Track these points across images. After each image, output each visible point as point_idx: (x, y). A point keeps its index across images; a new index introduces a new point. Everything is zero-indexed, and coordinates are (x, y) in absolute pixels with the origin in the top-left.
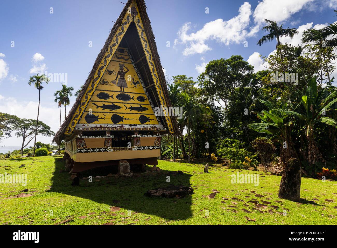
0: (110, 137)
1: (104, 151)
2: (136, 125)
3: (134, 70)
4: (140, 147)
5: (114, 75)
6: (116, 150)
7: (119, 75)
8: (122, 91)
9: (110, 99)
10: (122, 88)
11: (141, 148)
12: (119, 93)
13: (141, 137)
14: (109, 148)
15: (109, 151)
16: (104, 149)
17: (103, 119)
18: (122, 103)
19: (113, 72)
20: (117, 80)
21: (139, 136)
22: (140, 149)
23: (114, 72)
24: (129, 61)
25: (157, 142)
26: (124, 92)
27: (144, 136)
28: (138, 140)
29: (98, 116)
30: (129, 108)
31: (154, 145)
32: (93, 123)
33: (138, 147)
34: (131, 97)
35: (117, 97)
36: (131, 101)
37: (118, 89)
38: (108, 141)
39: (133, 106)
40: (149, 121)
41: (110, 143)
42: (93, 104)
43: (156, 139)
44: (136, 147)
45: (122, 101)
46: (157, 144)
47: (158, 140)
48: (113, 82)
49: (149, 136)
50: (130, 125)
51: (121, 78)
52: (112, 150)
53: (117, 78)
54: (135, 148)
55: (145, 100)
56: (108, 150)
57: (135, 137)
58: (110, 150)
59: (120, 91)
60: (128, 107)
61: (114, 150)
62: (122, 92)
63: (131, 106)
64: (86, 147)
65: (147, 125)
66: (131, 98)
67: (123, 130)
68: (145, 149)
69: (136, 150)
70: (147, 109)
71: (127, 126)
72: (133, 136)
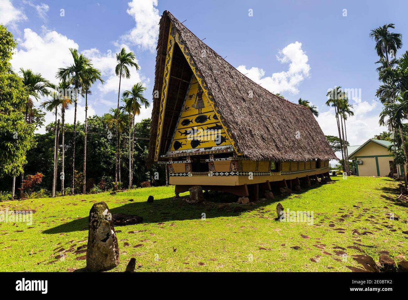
0: (188, 162)
1: (186, 176)
2: (211, 148)
4: (215, 173)
5: (194, 98)
6: (194, 175)
7: (198, 97)
8: (200, 113)
10: (200, 109)
11: (216, 174)
12: (197, 116)
13: (214, 161)
14: (189, 173)
15: (189, 176)
16: (186, 173)
17: (185, 144)
18: (200, 126)
19: (193, 96)
20: (196, 102)
21: (212, 160)
22: (215, 175)
23: (194, 95)
25: (233, 167)
26: (201, 113)
27: (217, 160)
28: (212, 164)
29: (182, 143)
31: (230, 170)
32: (178, 149)
33: (213, 173)
34: (208, 117)
35: (196, 120)
36: (208, 121)
37: (196, 112)
38: (187, 166)
39: (210, 126)
40: (225, 142)
41: (189, 168)
42: (179, 131)
43: (231, 163)
44: (212, 172)
46: (233, 169)
47: (234, 164)
48: (193, 106)
49: (222, 160)
50: (205, 149)
51: (199, 99)
52: (191, 175)
53: (196, 100)
54: (210, 173)
56: (189, 174)
57: (208, 161)
58: (190, 175)
59: (198, 113)
61: (193, 174)
62: (200, 114)
63: (207, 127)
64: (174, 172)
65: (222, 147)
66: (207, 118)
67: (197, 154)
68: (220, 175)
69: (212, 175)
71: (202, 150)
72: (207, 160)
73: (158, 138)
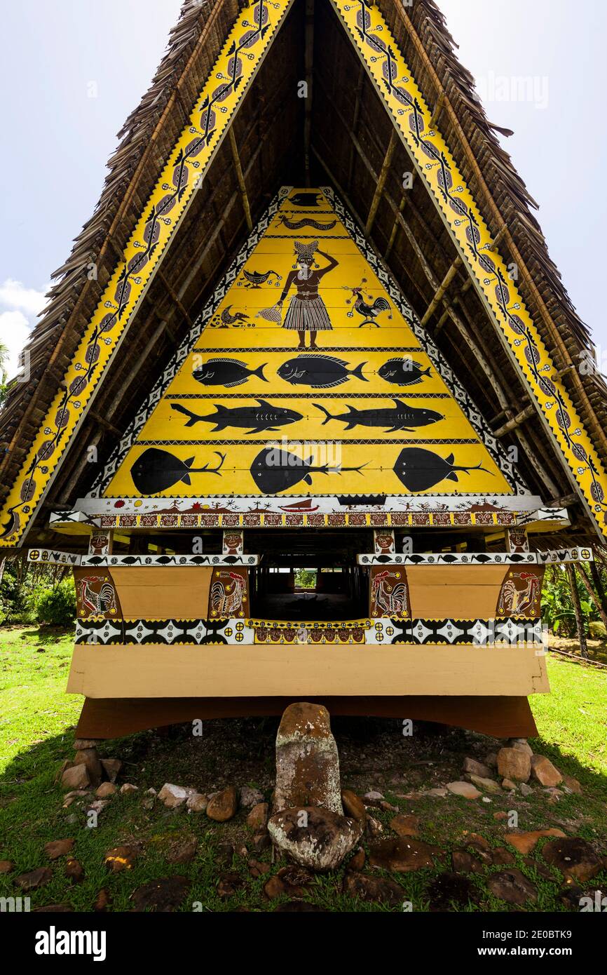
0: (238, 563)
1: (206, 640)
2: (380, 500)
3: (363, 258)
4: (412, 625)
5: (273, 285)
6: (269, 639)
7: (293, 285)
8: (308, 344)
9: (252, 385)
10: (308, 334)
11: (415, 632)
13: (408, 562)
14: (233, 623)
15: (231, 640)
16: (208, 625)
17: (215, 471)
18: (308, 396)
19: (267, 276)
20: (286, 303)
21: (398, 559)
22: (411, 638)
23: (272, 276)
24: (340, 230)
25: (516, 599)
26: (314, 347)
27: (431, 559)
28: (392, 581)
29: (190, 461)
30: (341, 417)
31: (498, 614)
32: (167, 492)
33: (397, 624)
34: (350, 367)
35: (284, 372)
36: (352, 384)
37: (292, 338)
38: (227, 581)
39: (361, 405)
40: (455, 478)
41: (239, 594)
42: (175, 406)
43: (507, 578)
44: (386, 622)
45: (307, 389)
46: (515, 606)
47: (520, 585)
48: (267, 314)
49: (459, 561)
50: (344, 501)
51: (304, 294)
52: (249, 635)
53: (284, 296)
54: (379, 626)
55: (424, 377)
56: (229, 632)
57: (376, 562)
58: (240, 637)
59: (296, 346)
60: (332, 413)
61: (261, 634)
62: (307, 349)
63: (350, 407)
64: (119, 614)
65: (443, 500)
66: (347, 372)
67: (305, 523)
68: (442, 639)
69: (388, 639)
70: (438, 417)
71: (328, 507)
72: (365, 559)
73: (69, 406)
